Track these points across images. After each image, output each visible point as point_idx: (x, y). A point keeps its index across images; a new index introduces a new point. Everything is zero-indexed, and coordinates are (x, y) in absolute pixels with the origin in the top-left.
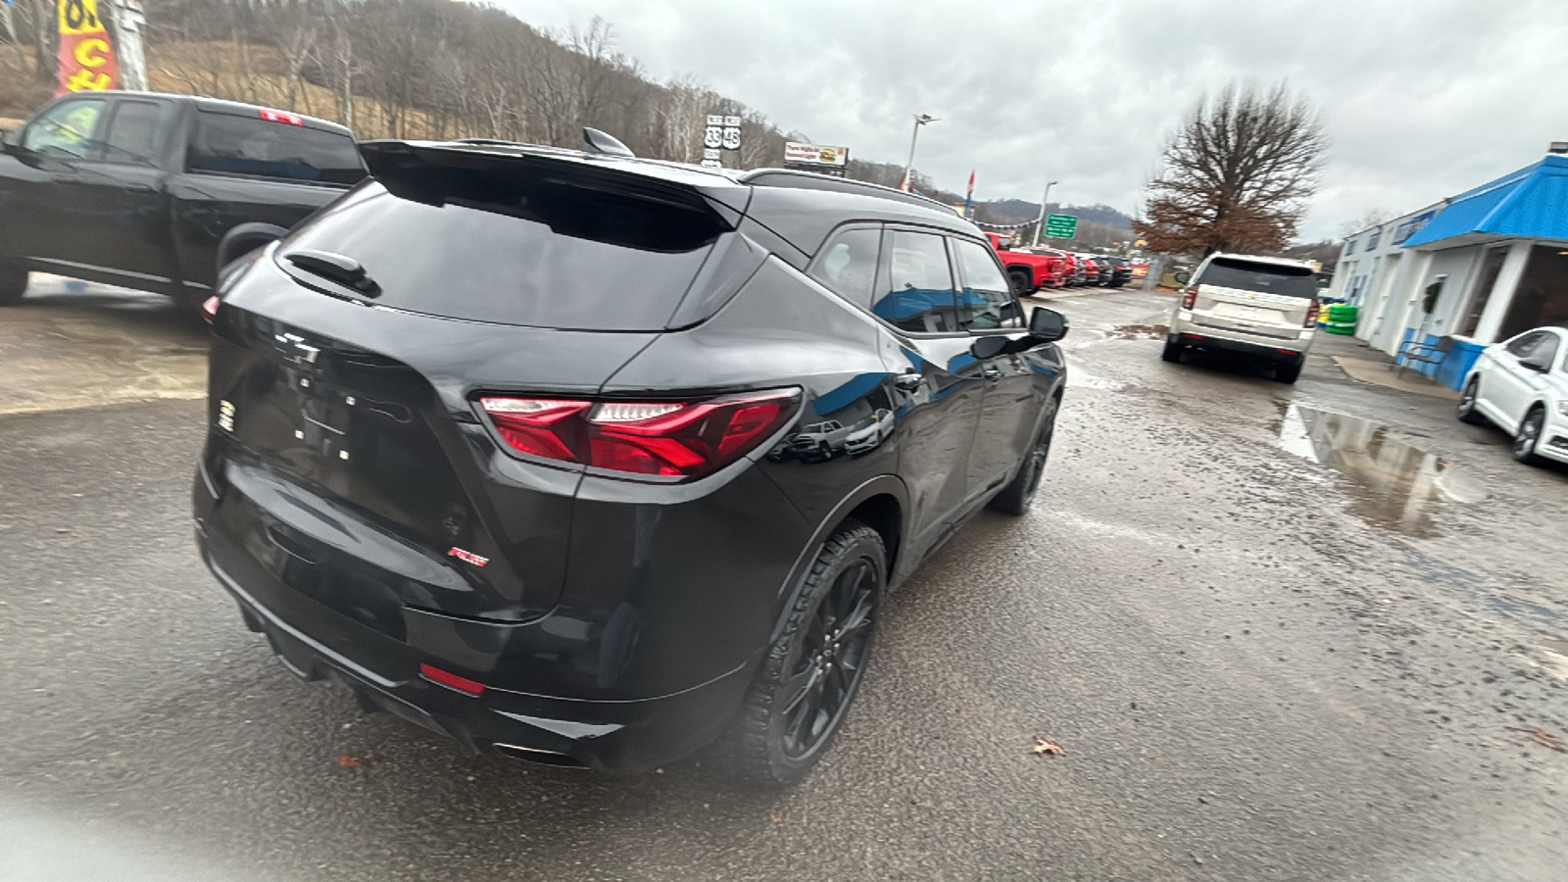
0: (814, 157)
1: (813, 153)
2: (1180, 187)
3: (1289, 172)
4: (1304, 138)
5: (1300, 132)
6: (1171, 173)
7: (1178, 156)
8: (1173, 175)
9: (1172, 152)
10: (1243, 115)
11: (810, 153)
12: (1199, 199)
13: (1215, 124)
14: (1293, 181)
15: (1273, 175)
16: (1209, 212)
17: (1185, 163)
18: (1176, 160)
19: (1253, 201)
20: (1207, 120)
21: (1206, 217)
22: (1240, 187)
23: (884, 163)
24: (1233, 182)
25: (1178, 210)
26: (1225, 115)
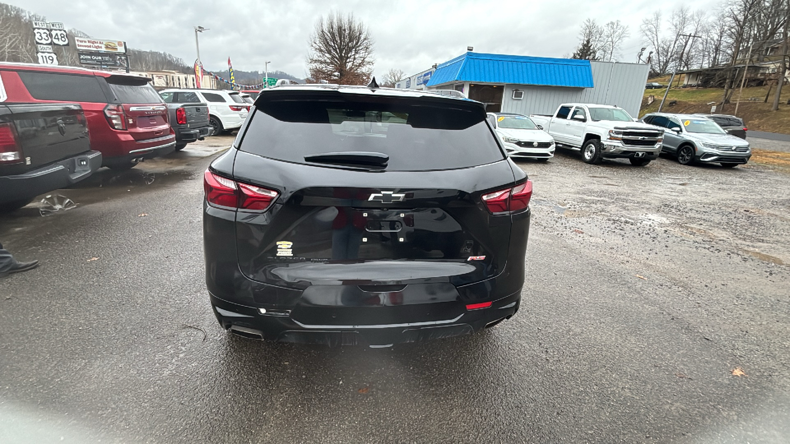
0: (101, 47)
1: (100, 45)
2: (321, 63)
3: (362, 53)
4: (365, 39)
5: (363, 37)
6: (316, 55)
7: (317, 47)
8: (317, 57)
9: (314, 45)
10: (340, 28)
11: (96, 45)
12: (330, 68)
13: (329, 31)
14: (364, 58)
15: (357, 56)
16: (336, 74)
17: (321, 51)
18: (317, 49)
19: (351, 68)
20: (326, 30)
21: (335, 76)
22: (346, 62)
23: (148, 51)
24: (343, 59)
25: (324, 73)
26: (332, 28)
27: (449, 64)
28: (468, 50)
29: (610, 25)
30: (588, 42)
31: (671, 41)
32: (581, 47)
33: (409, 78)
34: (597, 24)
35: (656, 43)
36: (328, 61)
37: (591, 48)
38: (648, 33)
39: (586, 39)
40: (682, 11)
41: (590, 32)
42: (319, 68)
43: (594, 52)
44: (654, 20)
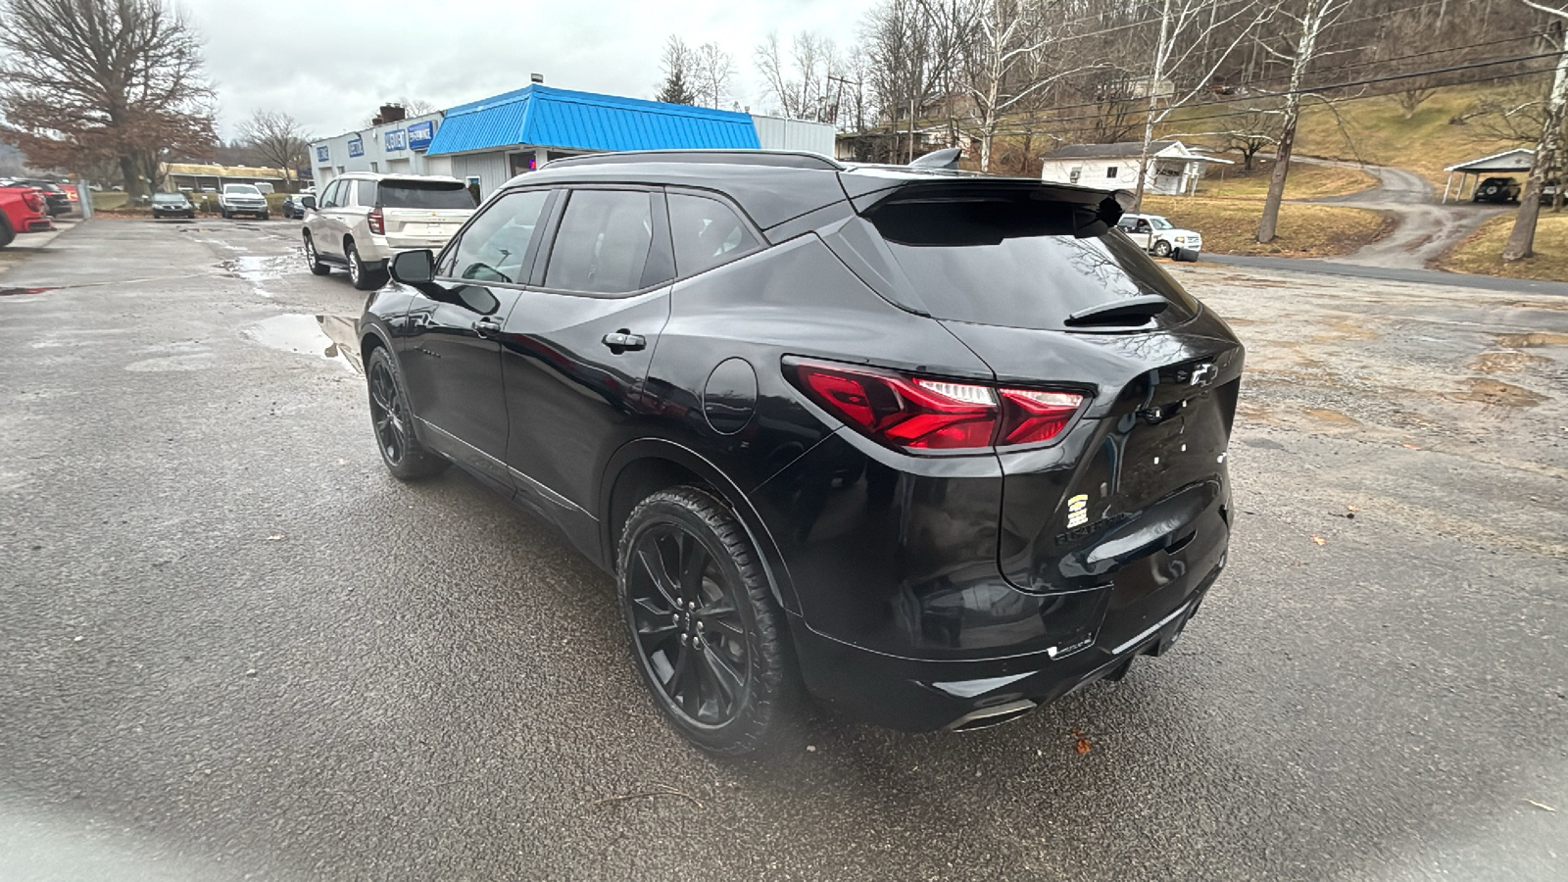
16: (96, 114)
27: (480, 108)
28: (534, 80)
29: (706, 50)
30: (678, 78)
31: (798, 86)
32: (667, 86)
33: (358, 134)
34: (687, 46)
35: (779, 88)
36: (59, 77)
37: (684, 88)
38: (767, 70)
39: (675, 71)
40: (805, 38)
41: (678, 58)
42: (30, 96)
43: (691, 98)
44: (769, 47)
